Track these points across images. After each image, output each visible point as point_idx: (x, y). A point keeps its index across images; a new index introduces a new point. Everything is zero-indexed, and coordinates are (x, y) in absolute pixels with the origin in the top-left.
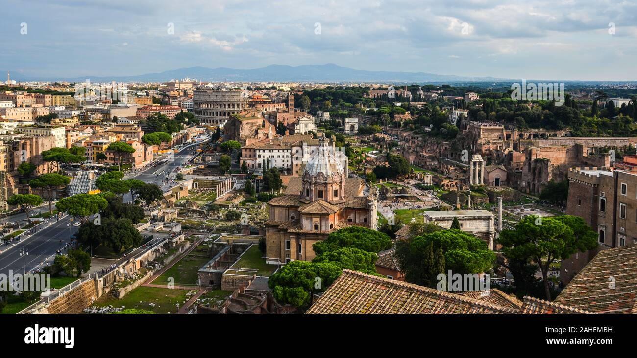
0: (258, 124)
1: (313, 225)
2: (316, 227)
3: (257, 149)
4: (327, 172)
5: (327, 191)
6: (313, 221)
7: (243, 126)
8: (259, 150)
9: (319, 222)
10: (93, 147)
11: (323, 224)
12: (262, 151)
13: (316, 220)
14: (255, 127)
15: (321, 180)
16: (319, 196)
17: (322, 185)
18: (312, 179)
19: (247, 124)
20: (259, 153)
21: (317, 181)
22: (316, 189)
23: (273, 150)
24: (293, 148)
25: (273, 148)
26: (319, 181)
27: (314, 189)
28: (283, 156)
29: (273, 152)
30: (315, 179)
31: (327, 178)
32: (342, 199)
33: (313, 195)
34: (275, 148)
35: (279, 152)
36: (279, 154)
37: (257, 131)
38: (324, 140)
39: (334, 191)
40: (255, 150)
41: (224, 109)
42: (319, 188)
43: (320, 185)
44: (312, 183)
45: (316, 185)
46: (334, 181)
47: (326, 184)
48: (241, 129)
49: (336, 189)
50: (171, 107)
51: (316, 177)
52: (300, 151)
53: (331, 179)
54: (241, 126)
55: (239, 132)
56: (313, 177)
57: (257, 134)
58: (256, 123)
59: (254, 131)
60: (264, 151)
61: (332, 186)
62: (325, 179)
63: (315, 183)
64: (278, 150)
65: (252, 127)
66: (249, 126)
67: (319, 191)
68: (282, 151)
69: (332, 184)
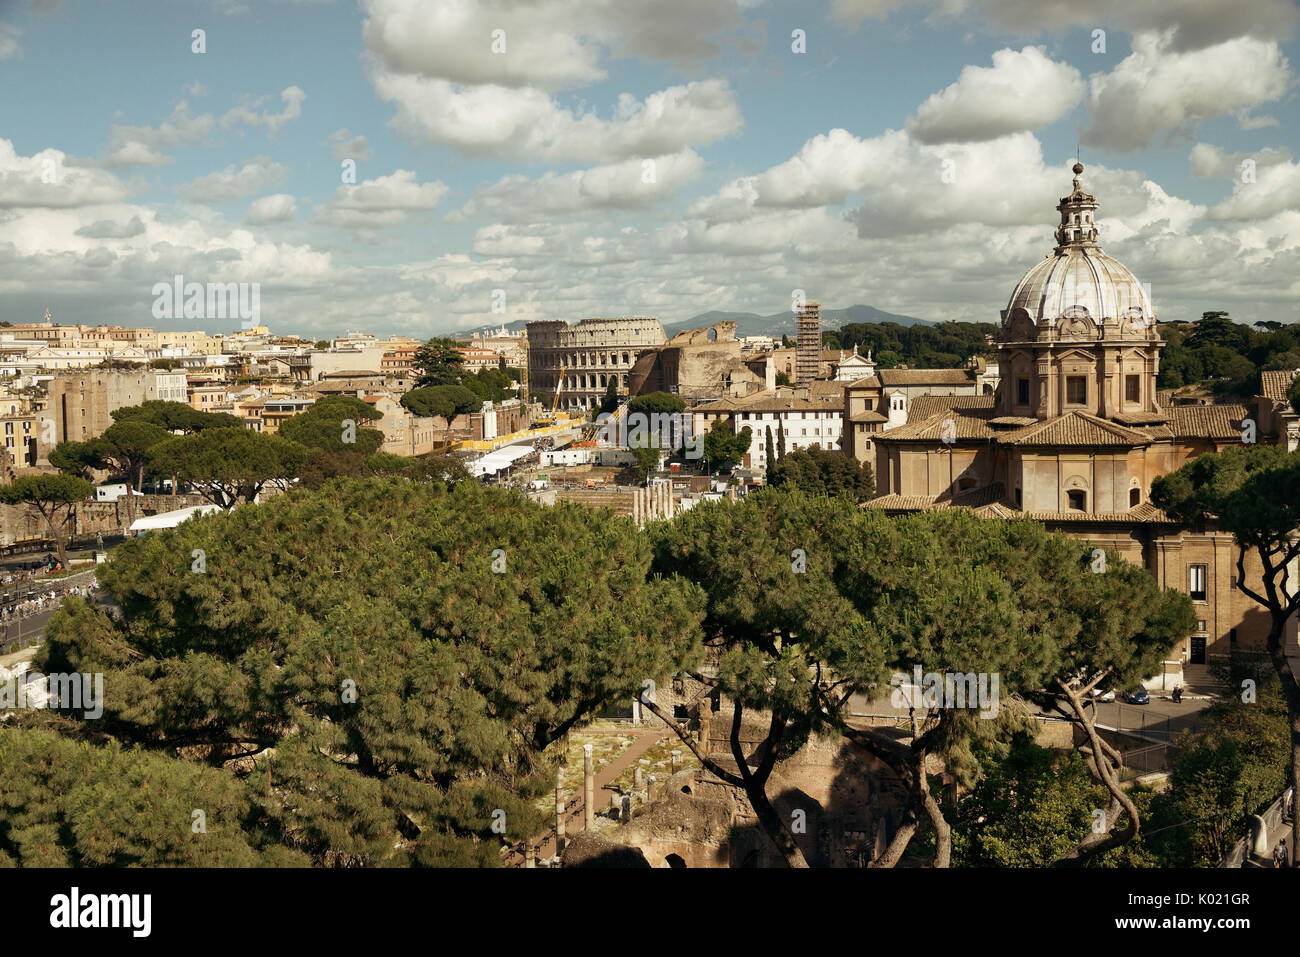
0: (729, 358)
1: (1064, 491)
2: (1077, 498)
3: (738, 412)
4: (1100, 306)
6: (1065, 475)
8: (746, 416)
9: (1089, 478)
10: (265, 417)
11: (1106, 485)
12: (752, 416)
13: (1077, 470)
14: (720, 367)
15: (1082, 336)
16: (1071, 400)
17: (1082, 356)
18: (1043, 333)
19: (699, 356)
20: (746, 423)
21: (1062, 341)
22: (1060, 369)
23: (786, 412)
24: (854, 394)
25: (786, 408)
26: (1071, 340)
27: (1050, 371)
28: (817, 431)
29: (786, 418)
30: (1054, 333)
31: (1101, 328)
32: (1155, 411)
33: (1046, 395)
34: (792, 407)
35: (804, 417)
36: (804, 424)
37: (729, 378)
38: (1081, 200)
39: (1129, 378)
40: (732, 415)
41: (614, 367)
42: (1072, 365)
43: (1076, 357)
44: (1044, 349)
45: (1060, 356)
46: (1126, 338)
47: (1098, 350)
48: (683, 371)
49: (1135, 372)
50: (473, 353)
51: (1059, 326)
52: (875, 404)
53: (1117, 332)
54: (681, 363)
55: (675, 380)
56: (1046, 329)
57: (729, 385)
58: (724, 354)
59: (720, 376)
60: (759, 415)
61: (1119, 360)
62: (1094, 332)
63: (1058, 349)
64: (800, 414)
65: (713, 364)
66: (705, 361)
67: (1070, 379)
68: (813, 415)
69: (1119, 349)
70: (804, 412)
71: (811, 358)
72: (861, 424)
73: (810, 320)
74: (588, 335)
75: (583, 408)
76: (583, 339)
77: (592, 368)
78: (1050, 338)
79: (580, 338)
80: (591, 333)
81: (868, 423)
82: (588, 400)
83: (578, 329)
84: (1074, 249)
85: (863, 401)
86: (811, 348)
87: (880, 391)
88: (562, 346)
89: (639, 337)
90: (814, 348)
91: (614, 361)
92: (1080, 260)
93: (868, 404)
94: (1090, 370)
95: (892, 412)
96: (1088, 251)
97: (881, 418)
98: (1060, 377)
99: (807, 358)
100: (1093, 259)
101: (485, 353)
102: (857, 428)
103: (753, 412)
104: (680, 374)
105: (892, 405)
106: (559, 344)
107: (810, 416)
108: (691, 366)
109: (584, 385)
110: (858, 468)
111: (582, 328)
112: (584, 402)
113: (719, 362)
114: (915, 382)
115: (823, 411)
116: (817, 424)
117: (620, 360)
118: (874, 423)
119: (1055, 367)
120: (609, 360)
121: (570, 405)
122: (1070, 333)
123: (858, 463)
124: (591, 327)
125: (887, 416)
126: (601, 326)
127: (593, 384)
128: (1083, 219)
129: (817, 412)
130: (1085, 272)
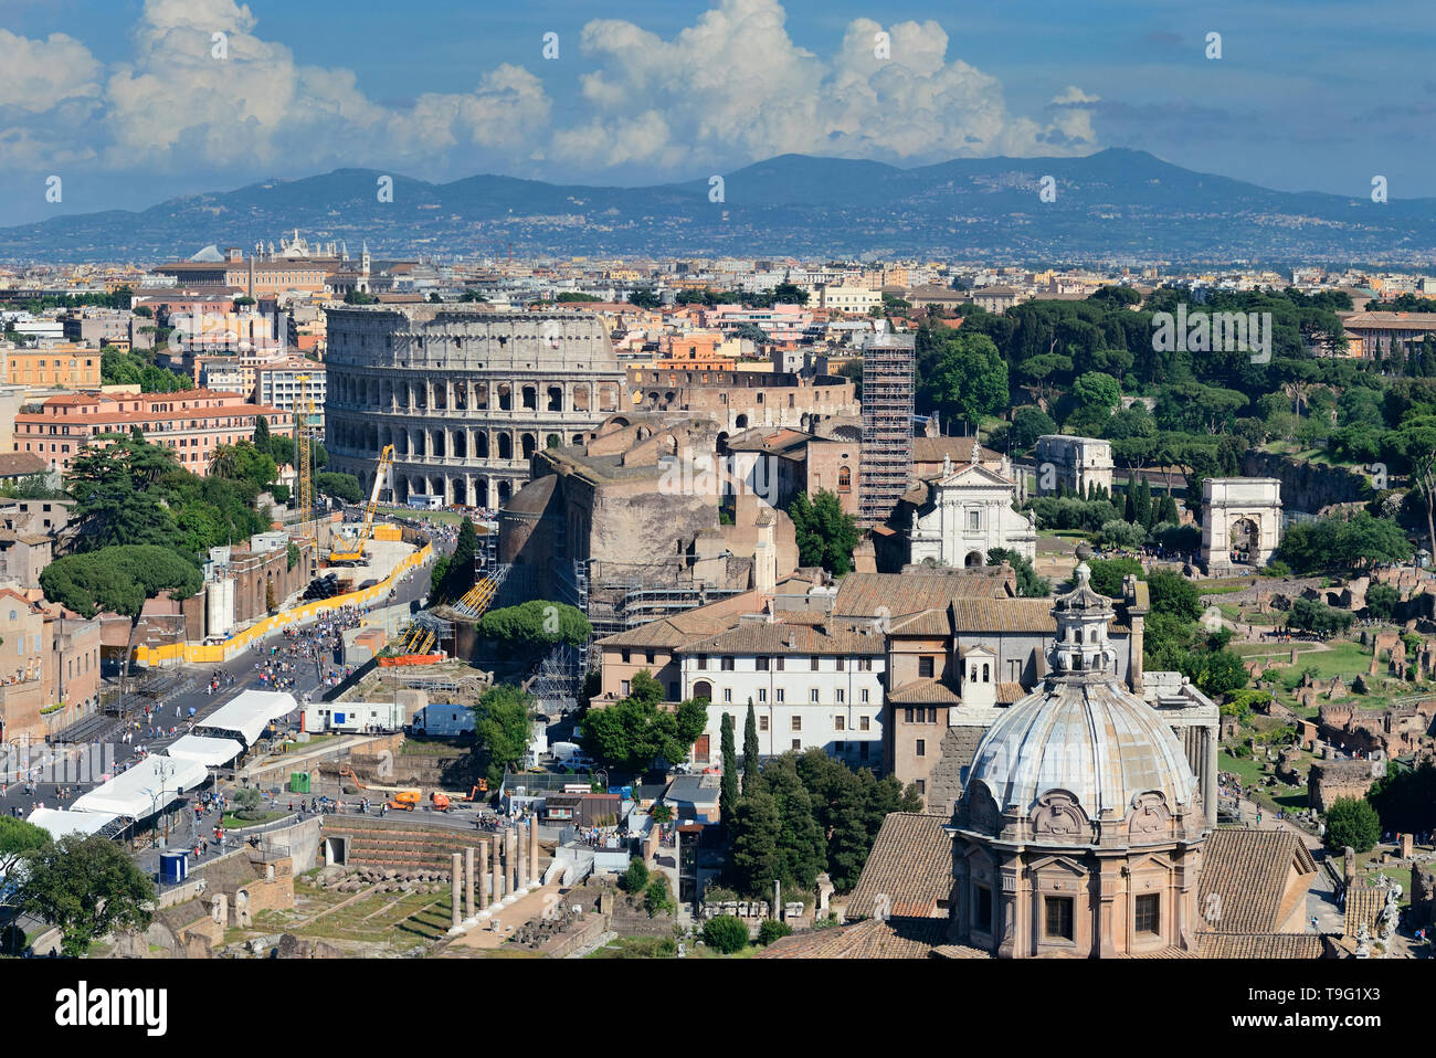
0: (694, 506)
3: (688, 655)
4: (1096, 790)
5: (1095, 900)
7: (612, 514)
8: (702, 658)
12: (715, 663)
14: (675, 526)
15: (1065, 835)
16: (1052, 931)
17: (1068, 867)
18: (1009, 826)
19: (632, 503)
20: (702, 675)
21: (1039, 843)
22: (1035, 884)
23: (781, 657)
24: (897, 646)
25: (782, 649)
26: (1052, 843)
27: (1018, 885)
28: (841, 694)
29: (781, 667)
30: (1027, 827)
31: (1096, 825)
32: (1184, 947)
33: (1014, 923)
34: (793, 647)
35: (815, 667)
36: (815, 680)
37: (691, 550)
38: (1082, 607)
39: (1139, 898)
40: (677, 659)
41: (504, 416)
42: (1053, 880)
43: (1059, 868)
44: (1010, 853)
45: (1034, 865)
46: (1136, 841)
47: (1091, 861)
48: (600, 534)
49: (1151, 890)
50: (202, 404)
51: (1033, 817)
52: (940, 666)
53: (1122, 830)
54: (597, 516)
55: (583, 551)
56: (1014, 820)
57: (691, 562)
58: (683, 499)
59: (674, 544)
60: (728, 660)
61: (1124, 873)
62: (1087, 831)
63: (1030, 854)
64: (808, 662)
65: (660, 520)
66: (645, 513)
67: (1049, 899)
68: (833, 663)
69: (1126, 857)
70: (815, 657)
71: (891, 458)
72: (909, 707)
73: (891, 380)
74: (452, 346)
75: (438, 500)
76: (441, 354)
77: (458, 415)
78: (1019, 836)
79: (433, 351)
80: (458, 340)
81: (921, 707)
82: (448, 483)
83: (431, 332)
84: (1071, 685)
85: (916, 660)
86: (892, 436)
87: (948, 641)
88: (397, 366)
89: (560, 354)
90: (898, 436)
91: (506, 403)
92: (1077, 708)
93: (926, 665)
94: (1078, 887)
95: (967, 686)
96: (1091, 692)
97: (949, 696)
98: (1034, 897)
99: (882, 458)
100: (1095, 707)
101: (228, 403)
102: (900, 715)
103: (715, 655)
104: (594, 538)
105: (968, 673)
106: (390, 359)
107: (827, 665)
108: (616, 523)
109: (440, 451)
110: (896, 796)
111: (438, 331)
112: (440, 490)
113: (673, 515)
114: (1014, 627)
115: (852, 656)
116: (841, 680)
117: (518, 400)
118: (933, 707)
119: (1028, 881)
120: (495, 402)
121: (411, 492)
122: (1051, 831)
123: (896, 786)
124: (458, 330)
125: (958, 692)
126: (479, 329)
127: (461, 451)
128: (1087, 636)
129: (840, 657)
130: (1079, 729)
